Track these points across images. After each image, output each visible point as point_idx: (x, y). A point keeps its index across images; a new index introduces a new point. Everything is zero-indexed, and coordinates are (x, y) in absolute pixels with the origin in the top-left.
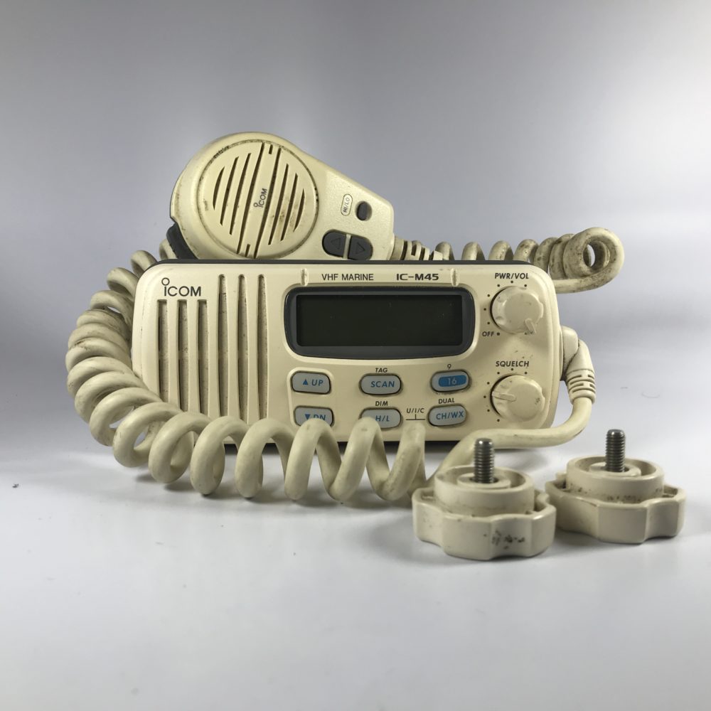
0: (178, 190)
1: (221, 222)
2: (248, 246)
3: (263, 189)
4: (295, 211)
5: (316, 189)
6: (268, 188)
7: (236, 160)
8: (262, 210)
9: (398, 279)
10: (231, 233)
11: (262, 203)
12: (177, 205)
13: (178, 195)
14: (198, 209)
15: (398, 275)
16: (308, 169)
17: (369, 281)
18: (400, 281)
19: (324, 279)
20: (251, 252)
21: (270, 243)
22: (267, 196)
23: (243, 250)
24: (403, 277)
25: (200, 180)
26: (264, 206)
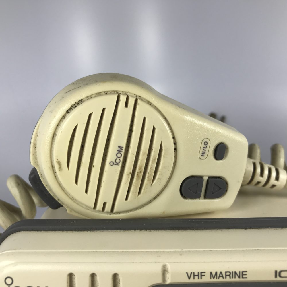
0: (35, 140)
1: (76, 182)
2: (105, 204)
3: (119, 147)
4: (152, 165)
5: (174, 138)
6: (124, 145)
7: (90, 115)
8: (119, 168)
9: (276, 277)
10: (86, 192)
11: (118, 161)
12: (35, 154)
13: (35, 144)
14: (53, 167)
15: (276, 272)
16: (165, 119)
17: (241, 280)
18: (279, 279)
19: (189, 278)
20: (108, 208)
21: (127, 199)
22: (123, 153)
23: (100, 206)
24: (283, 274)
25: (53, 137)
26: (121, 164)
